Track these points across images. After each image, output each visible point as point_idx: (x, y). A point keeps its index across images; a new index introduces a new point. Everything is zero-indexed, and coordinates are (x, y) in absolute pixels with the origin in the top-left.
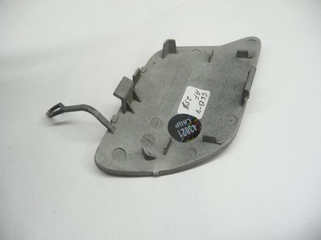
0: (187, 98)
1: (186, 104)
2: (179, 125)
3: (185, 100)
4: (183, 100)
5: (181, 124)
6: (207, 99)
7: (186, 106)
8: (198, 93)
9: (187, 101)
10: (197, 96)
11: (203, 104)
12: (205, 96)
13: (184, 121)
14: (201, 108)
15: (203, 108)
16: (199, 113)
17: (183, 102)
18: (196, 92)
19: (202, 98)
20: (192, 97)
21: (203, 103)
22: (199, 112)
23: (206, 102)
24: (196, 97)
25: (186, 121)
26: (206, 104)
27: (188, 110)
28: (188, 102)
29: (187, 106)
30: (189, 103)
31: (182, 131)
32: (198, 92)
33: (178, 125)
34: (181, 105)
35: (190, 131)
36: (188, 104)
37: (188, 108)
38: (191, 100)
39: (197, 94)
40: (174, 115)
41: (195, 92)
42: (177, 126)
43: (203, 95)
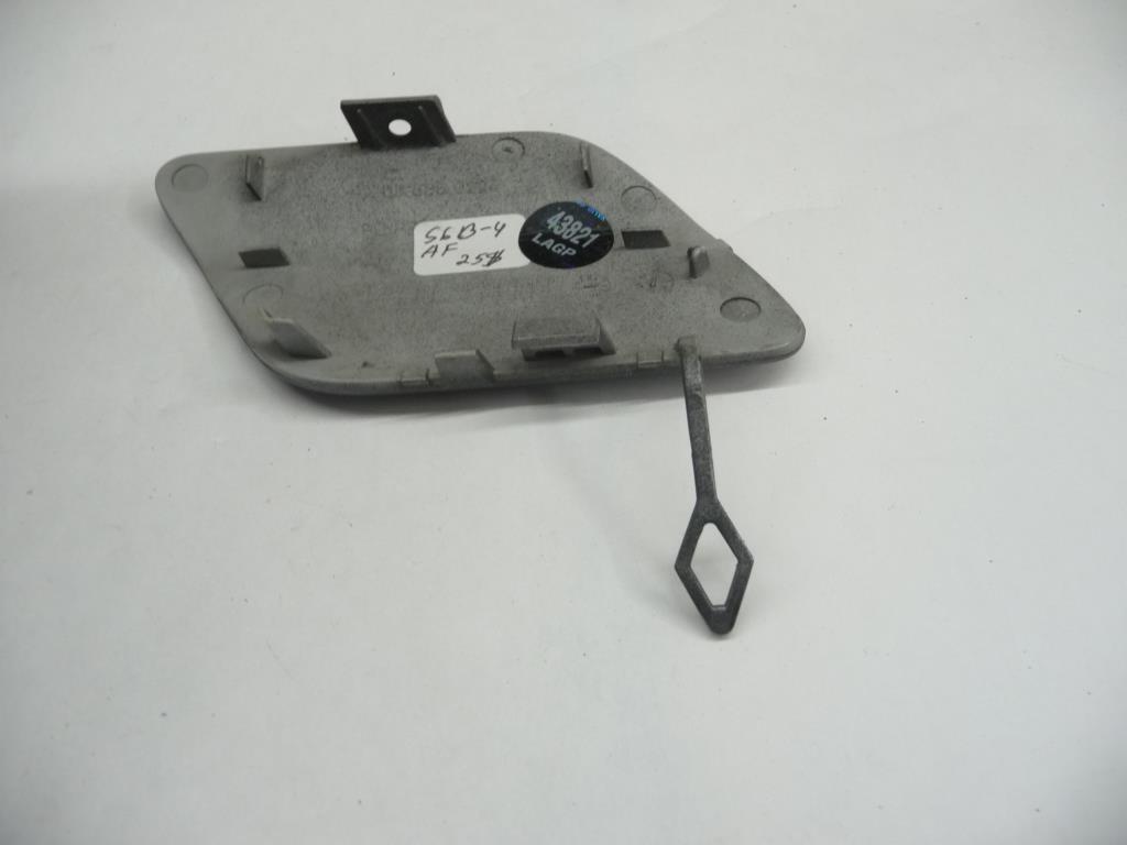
1: (487, 260)
3: (473, 264)
4: (479, 268)
5: (560, 247)
6: (444, 224)
8: (433, 249)
9: (472, 259)
10: (441, 249)
11: (471, 227)
12: (439, 234)
14: (482, 229)
15: (481, 222)
16: (504, 226)
17: (484, 265)
18: (429, 255)
19: (444, 237)
20: (454, 256)
21: (463, 230)
22: (499, 227)
23: (456, 225)
24: (447, 249)
25: (542, 244)
26: (466, 222)
27: (503, 250)
28: (478, 258)
29: (492, 255)
30: (480, 255)
31: (580, 240)
32: (427, 252)
33: (566, 252)
34: (494, 266)
35: (569, 227)
36: (484, 257)
37: (496, 253)
39: (435, 251)
40: (537, 267)
41: (432, 256)
42: (571, 251)
43: (435, 238)
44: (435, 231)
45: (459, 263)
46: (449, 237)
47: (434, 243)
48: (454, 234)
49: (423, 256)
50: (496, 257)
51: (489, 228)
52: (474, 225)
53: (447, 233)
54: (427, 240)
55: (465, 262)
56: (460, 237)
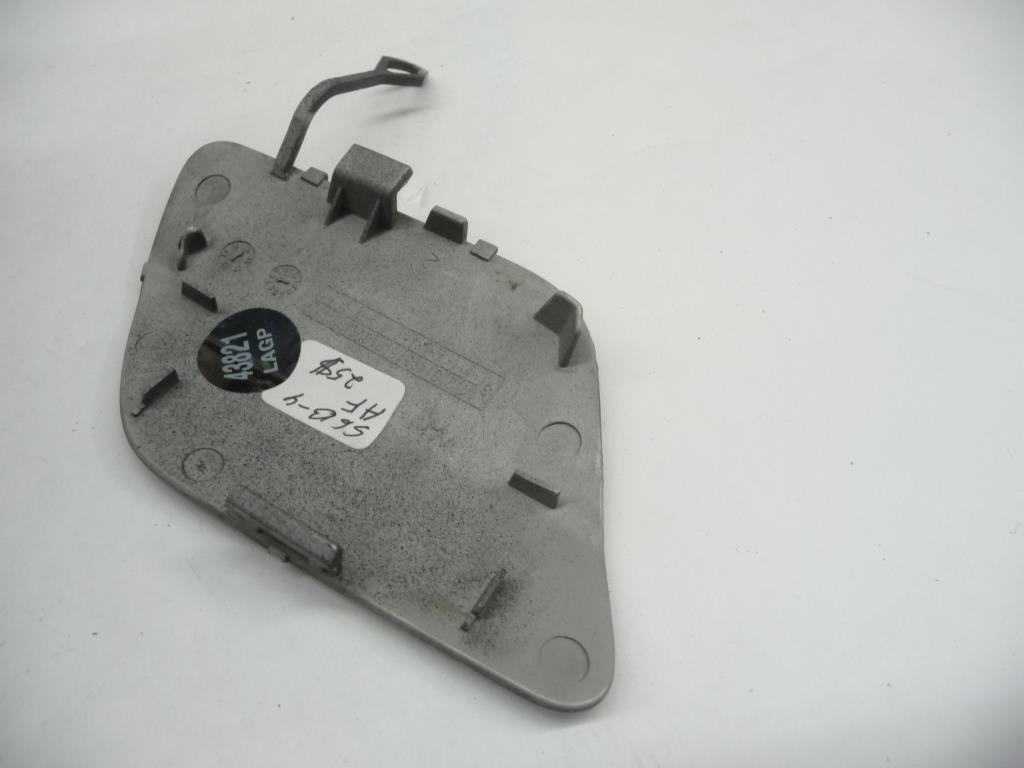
0: (357, 375)
1: (334, 369)
2: (264, 339)
3: (350, 370)
4: (350, 362)
5: (264, 345)
6: (337, 435)
7: (326, 368)
8: (369, 414)
9: (347, 376)
10: (361, 410)
11: (315, 416)
12: (350, 429)
13: (274, 355)
14: (307, 408)
15: (302, 416)
16: (285, 399)
17: (342, 362)
18: (377, 410)
19: (347, 422)
20: (357, 393)
21: (323, 419)
22: (292, 400)
23: (325, 428)
24: (356, 406)
25: (274, 360)
26: (316, 424)
27: (312, 372)
28: (340, 376)
29: (326, 371)
30: (334, 379)
31: (242, 345)
32: (377, 414)
33: (265, 336)
34: (334, 354)
35: (236, 363)
36: (334, 375)
37: (320, 373)
38: (349, 388)
39: (368, 411)
40: (301, 331)
41: (375, 405)
42: (261, 334)
43: (356, 428)
44: (350, 433)
45: (360, 379)
46: (343, 421)
47: (362, 423)
48: (336, 421)
49: (383, 411)
50: (325, 366)
51: (300, 406)
52: (310, 417)
53: (342, 424)
54: (363, 430)
55: (354, 378)
56: (334, 414)
